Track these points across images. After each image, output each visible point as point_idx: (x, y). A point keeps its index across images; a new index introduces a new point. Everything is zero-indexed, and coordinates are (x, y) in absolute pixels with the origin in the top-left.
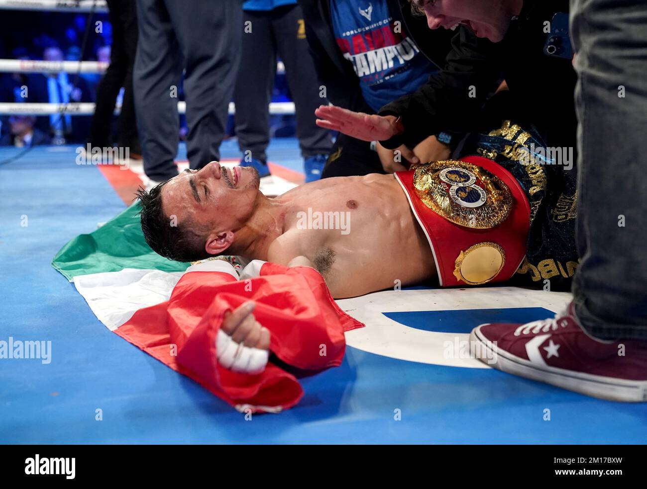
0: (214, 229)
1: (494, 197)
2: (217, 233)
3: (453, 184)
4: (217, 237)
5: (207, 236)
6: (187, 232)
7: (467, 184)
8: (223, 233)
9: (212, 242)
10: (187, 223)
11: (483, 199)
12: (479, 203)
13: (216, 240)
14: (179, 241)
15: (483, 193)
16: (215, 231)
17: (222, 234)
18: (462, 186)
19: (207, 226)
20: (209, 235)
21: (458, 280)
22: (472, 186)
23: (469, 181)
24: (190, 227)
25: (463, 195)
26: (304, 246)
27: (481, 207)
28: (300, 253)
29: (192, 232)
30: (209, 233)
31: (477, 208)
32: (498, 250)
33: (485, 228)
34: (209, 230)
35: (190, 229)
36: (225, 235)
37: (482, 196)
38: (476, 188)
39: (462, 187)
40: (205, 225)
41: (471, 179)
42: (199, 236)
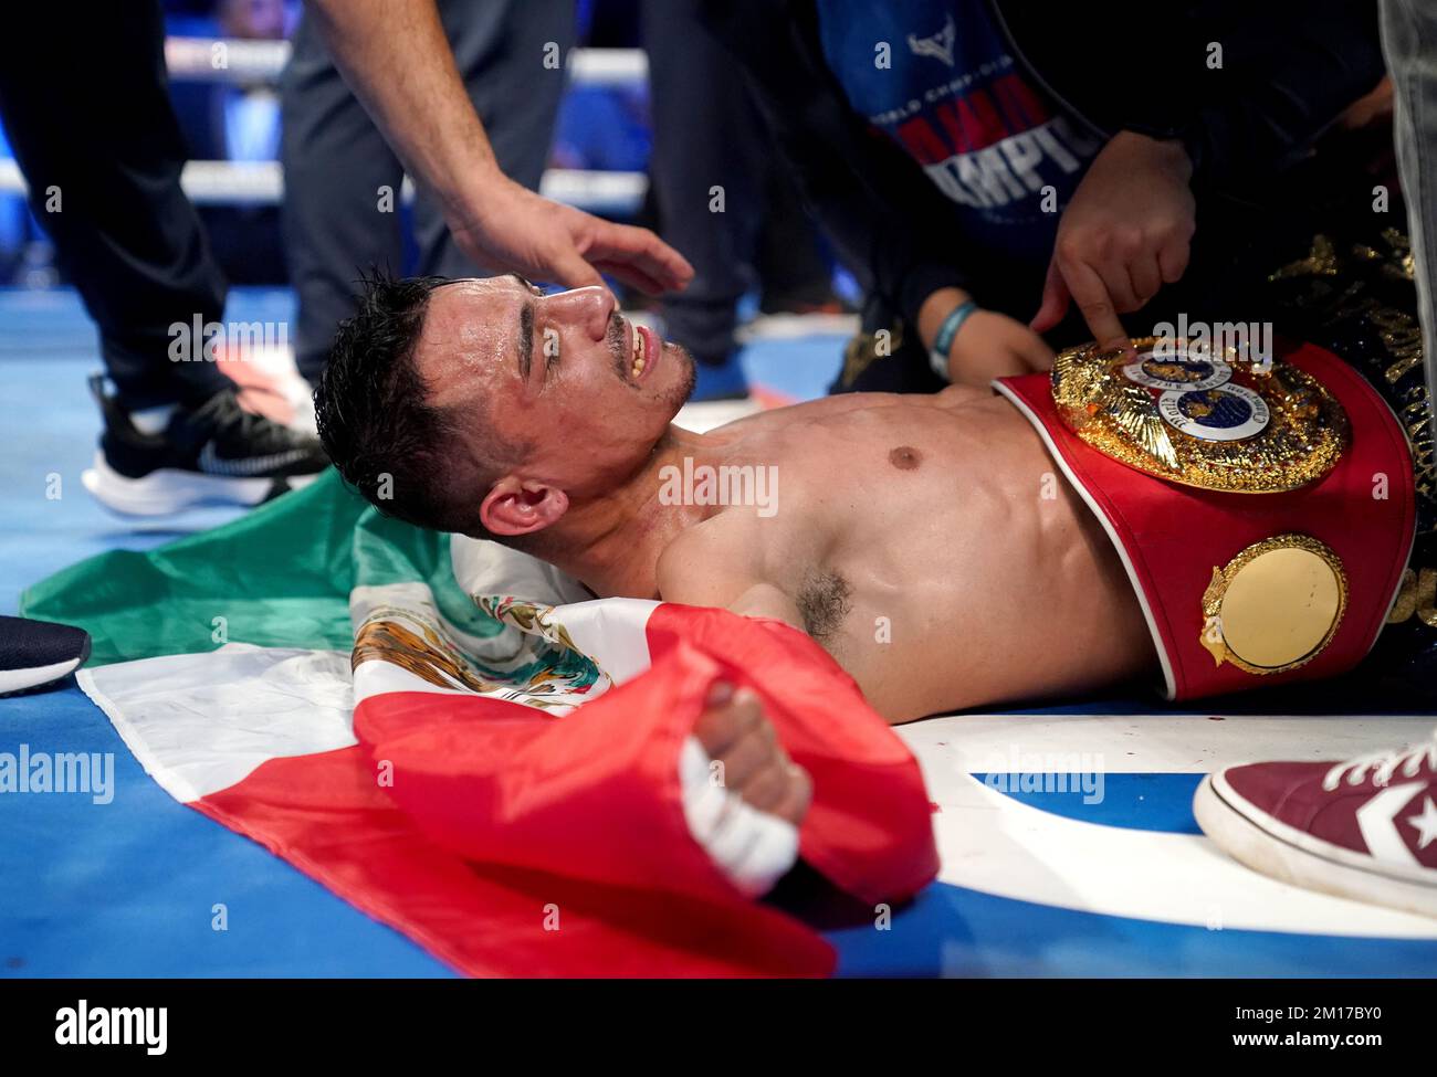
0: (524, 464)
1: (1289, 410)
2: (524, 478)
3: (1167, 388)
4: (520, 492)
5: (497, 476)
6: (454, 439)
7: (1207, 384)
8: (542, 486)
9: (503, 499)
10: (466, 416)
11: (1261, 418)
12: (1251, 428)
13: (514, 496)
14: (422, 453)
15: (1257, 403)
16: (524, 471)
17: (535, 487)
18: (1195, 389)
19: (513, 448)
20: (506, 476)
21: (1219, 661)
22: (1225, 388)
23: (1212, 377)
24: (467, 430)
25: (1203, 411)
26: (773, 556)
27: (1256, 438)
28: (761, 574)
29: (466, 446)
30: (509, 467)
31: (1246, 442)
32: (1322, 556)
33: (1276, 491)
34: (508, 460)
35: (466, 435)
36: (542, 495)
37: (1254, 410)
38: (1234, 392)
39: (1194, 392)
40: (510, 442)
41: (1217, 373)
42: (477, 464)
